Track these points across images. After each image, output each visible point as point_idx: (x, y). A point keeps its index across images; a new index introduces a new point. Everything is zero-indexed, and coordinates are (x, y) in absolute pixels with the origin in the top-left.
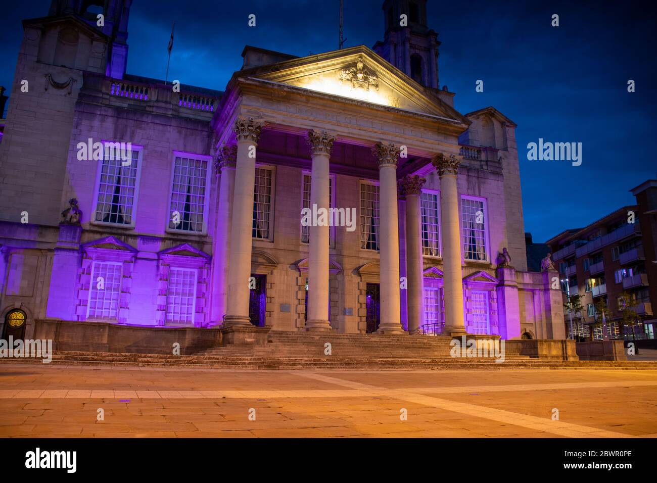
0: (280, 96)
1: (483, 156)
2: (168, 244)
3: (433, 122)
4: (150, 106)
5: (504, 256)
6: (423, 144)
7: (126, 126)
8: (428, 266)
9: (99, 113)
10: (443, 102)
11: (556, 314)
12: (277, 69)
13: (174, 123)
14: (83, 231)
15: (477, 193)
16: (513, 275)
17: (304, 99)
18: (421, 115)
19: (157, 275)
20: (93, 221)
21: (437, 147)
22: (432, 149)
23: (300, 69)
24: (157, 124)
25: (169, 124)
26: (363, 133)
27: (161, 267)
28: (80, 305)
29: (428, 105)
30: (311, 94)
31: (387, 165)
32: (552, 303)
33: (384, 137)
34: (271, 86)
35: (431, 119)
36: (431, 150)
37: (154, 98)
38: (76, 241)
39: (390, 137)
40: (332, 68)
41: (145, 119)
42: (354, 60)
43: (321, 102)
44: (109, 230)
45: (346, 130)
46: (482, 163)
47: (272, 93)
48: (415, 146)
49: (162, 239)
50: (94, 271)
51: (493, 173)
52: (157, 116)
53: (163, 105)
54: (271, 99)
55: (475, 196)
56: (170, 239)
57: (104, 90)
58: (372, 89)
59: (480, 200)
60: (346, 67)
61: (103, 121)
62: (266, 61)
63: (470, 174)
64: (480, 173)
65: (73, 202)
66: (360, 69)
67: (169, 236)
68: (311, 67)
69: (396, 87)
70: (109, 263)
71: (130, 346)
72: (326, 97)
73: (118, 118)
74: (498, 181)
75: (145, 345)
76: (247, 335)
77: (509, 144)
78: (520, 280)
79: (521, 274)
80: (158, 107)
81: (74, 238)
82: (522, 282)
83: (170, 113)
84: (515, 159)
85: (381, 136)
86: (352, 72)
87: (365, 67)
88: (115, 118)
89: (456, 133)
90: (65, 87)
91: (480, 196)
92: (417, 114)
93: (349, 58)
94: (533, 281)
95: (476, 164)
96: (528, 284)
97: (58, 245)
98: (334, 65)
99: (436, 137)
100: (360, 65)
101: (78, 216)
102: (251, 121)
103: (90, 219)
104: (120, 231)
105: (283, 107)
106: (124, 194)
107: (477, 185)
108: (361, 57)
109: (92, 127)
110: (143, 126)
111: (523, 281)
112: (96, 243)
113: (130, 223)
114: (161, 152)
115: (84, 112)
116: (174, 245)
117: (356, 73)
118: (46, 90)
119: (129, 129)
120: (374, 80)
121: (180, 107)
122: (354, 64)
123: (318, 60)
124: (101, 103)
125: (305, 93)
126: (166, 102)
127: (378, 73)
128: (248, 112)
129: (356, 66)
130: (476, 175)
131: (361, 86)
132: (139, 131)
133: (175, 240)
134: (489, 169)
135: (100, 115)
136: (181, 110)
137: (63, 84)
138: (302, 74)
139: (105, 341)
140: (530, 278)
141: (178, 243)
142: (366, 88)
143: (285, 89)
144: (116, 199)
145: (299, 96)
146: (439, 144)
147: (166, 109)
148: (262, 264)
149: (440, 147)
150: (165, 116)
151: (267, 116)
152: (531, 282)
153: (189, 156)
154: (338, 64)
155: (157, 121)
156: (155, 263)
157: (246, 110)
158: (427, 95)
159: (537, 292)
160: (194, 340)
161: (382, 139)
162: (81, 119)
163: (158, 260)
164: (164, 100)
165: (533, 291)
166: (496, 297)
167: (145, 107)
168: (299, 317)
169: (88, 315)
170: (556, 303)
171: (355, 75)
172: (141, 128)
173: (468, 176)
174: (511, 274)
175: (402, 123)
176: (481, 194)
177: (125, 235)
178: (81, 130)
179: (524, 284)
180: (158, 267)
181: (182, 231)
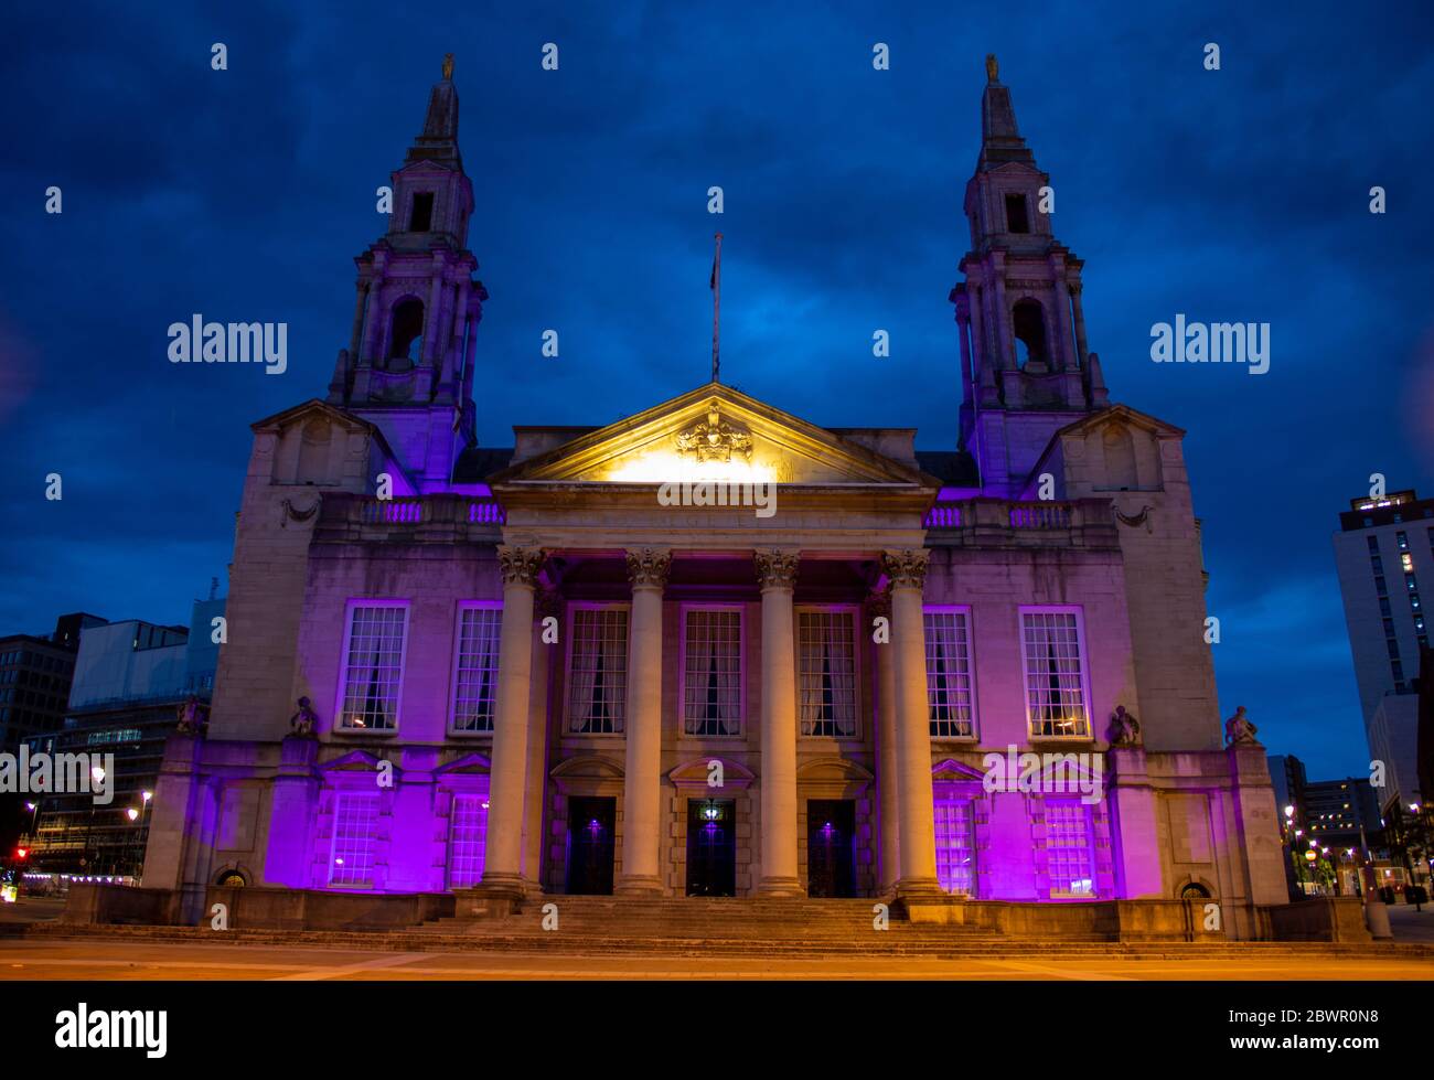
0: (568, 501)
1: (1076, 518)
2: (450, 755)
3: (858, 495)
4: (420, 532)
5: (1120, 723)
6: (842, 540)
7: (383, 572)
8: (941, 758)
9: (342, 556)
10: (879, 455)
11: (1258, 840)
12: (557, 458)
13: (457, 554)
14: (323, 746)
15: (1057, 597)
16: (1141, 763)
17: (608, 499)
18: (832, 488)
19: (432, 809)
20: (338, 727)
21: (872, 539)
22: (864, 545)
23: (601, 448)
24: (430, 560)
25: (450, 557)
26: (721, 539)
27: (438, 794)
28: (316, 862)
29: (852, 465)
30: (617, 490)
31: (772, 589)
32: (1245, 815)
33: (763, 539)
34: (546, 489)
35: (857, 492)
36: (862, 548)
37: (428, 518)
38: (306, 763)
39: (773, 538)
40: (663, 432)
41: (411, 555)
42: (703, 411)
43: (639, 498)
44: (358, 741)
45: (688, 539)
46: (1073, 533)
47: (553, 499)
48: (826, 545)
49: (442, 749)
50: (340, 807)
51: (1096, 550)
52: (432, 547)
53: (438, 527)
54: (554, 509)
55: (1052, 604)
56: (451, 748)
57: (352, 517)
58: (736, 458)
59: (1066, 611)
60: (687, 428)
61: (349, 568)
62: (547, 443)
63: (1039, 561)
64: (1063, 555)
65: (303, 702)
66: (713, 426)
67: (452, 743)
68: (621, 441)
69: (787, 443)
70: (361, 794)
71: (348, 924)
72: (644, 490)
73: (371, 559)
74: (1109, 565)
75: (372, 922)
76: (475, 903)
77: (1166, 475)
78: (1168, 771)
79: (1169, 757)
80: (432, 532)
81: (303, 759)
82: (1173, 774)
83: (451, 538)
84: (1183, 505)
85: (757, 539)
86: (699, 434)
87: (723, 418)
88: (367, 561)
89: (915, 506)
90: (308, 518)
91: (1064, 603)
92: (824, 488)
93: (692, 411)
94: (1202, 770)
95: (1059, 537)
96: (1187, 778)
97: (280, 772)
98: (665, 427)
99: (873, 521)
100: (714, 419)
101: (310, 724)
102: (519, 552)
103: (332, 726)
104: (376, 741)
105: (574, 518)
106: (385, 681)
107: (1057, 580)
108: (714, 404)
109: (333, 580)
110: (409, 566)
111: (1177, 771)
112: (339, 762)
113: (392, 727)
114: (438, 605)
115: (321, 558)
116: (459, 757)
117: (705, 434)
118: (283, 525)
119: (387, 575)
120: (740, 439)
121: (472, 524)
122: (703, 419)
123: (630, 428)
124: (347, 540)
125: (607, 490)
126: (445, 522)
127: (749, 425)
128: (516, 536)
129: (707, 420)
130: (1054, 562)
131: (715, 456)
132: (402, 575)
133: (460, 749)
134: (1086, 543)
135: (344, 558)
136: (474, 529)
137: (306, 513)
138: (607, 456)
139: (300, 916)
140: (1194, 765)
141: (466, 753)
142: (723, 458)
143: (571, 490)
144: (373, 690)
145: (599, 496)
146: (876, 534)
147: (445, 533)
148: (604, 779)
149: (881, 540)
150: (443, 546)
151: (546, 538)
152: (1198, 773)
153: (484, 607)
154: (671, 425)
155: (430, 555)
156: (429, 788)
157: (511, 535)
158: (846, 447)
159: (1216, 794)
160: (428, 912)
161: (758, 544)
162: (316, 570)
163: (435, 782)
164: (442, 518)
165: (1208, 793)
166: (1106, 811)
167: (413, 534)
168: (675, 870)
169: (330, 878)
170: (1257, 816)
171: (703, 439)
172: (405, 571)
173: (1035, 565)
174: (1135, 761)
175: (798, 509)
176: (1068, 599)
177: (382, 746)
178: (317, 588)
179: (1177, 778)
180: (433, 795)
181: (475, 733)
